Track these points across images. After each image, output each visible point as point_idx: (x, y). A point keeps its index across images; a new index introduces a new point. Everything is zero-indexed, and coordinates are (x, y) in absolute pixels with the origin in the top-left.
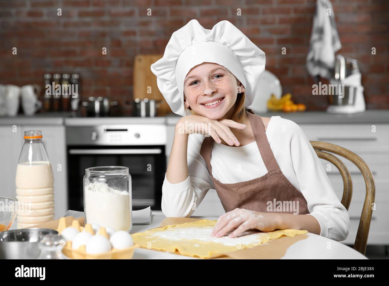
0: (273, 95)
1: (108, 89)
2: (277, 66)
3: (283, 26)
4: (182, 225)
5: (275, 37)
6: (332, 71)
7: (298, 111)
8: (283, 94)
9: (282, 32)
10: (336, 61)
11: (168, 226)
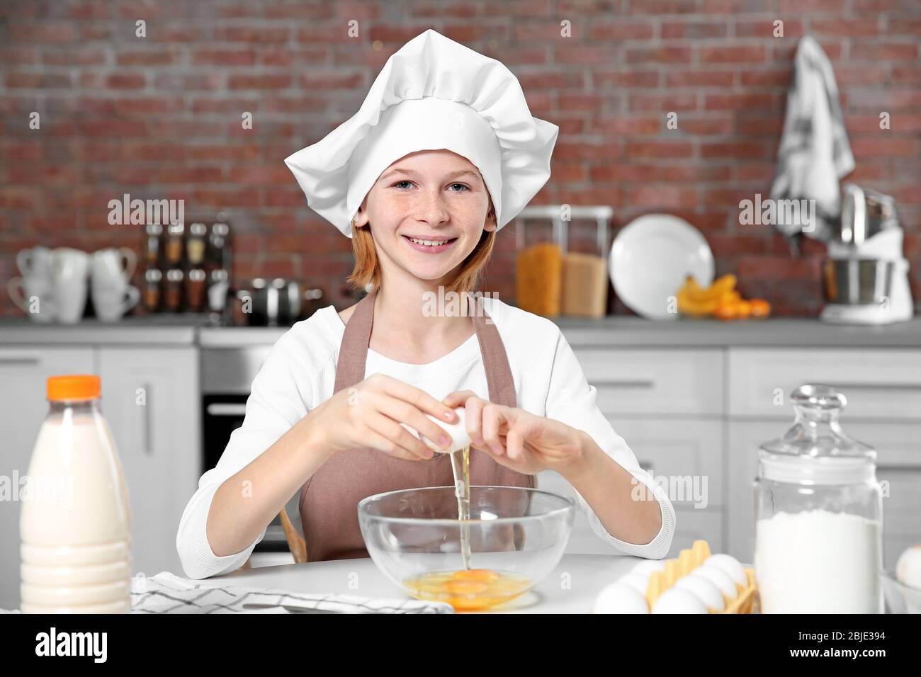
0: (690, 278)
1: (296, 260)
2: (700, 210)
3: (715, 115)
5: (696, 140)
6: (834, 224)
7: (752, 317)
8: (717, 276)
9: (712, 129)
10: (843, 197)
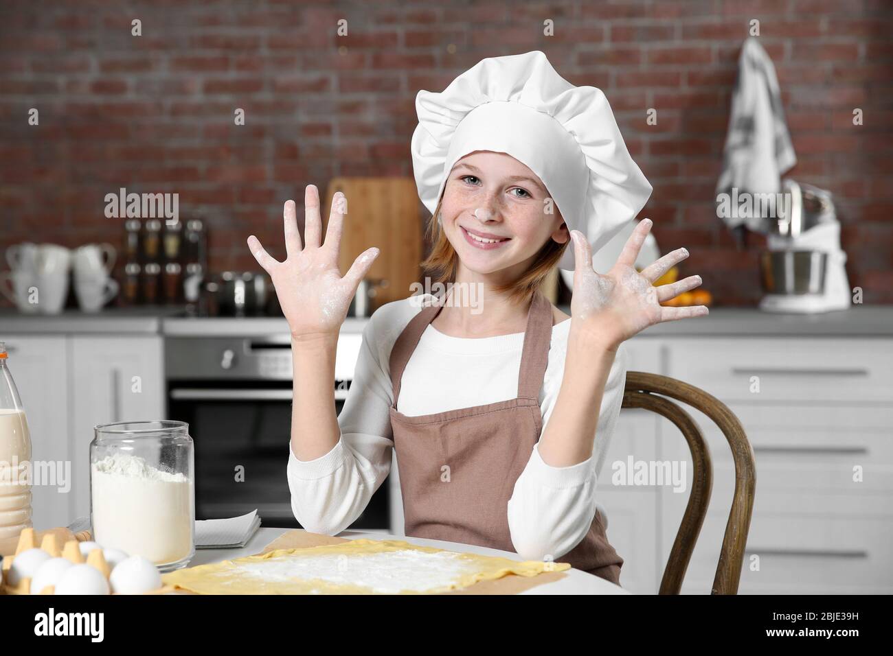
3: (663, 114)
4: (310, 550)
5: (646, 138)
9: (660, 128)
11: (277, 551)
